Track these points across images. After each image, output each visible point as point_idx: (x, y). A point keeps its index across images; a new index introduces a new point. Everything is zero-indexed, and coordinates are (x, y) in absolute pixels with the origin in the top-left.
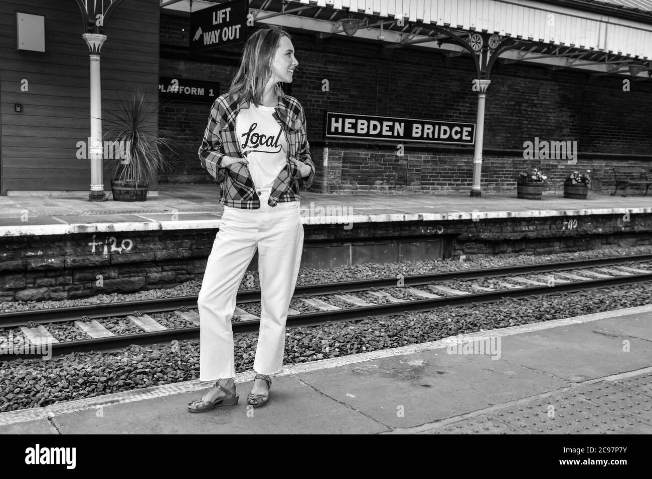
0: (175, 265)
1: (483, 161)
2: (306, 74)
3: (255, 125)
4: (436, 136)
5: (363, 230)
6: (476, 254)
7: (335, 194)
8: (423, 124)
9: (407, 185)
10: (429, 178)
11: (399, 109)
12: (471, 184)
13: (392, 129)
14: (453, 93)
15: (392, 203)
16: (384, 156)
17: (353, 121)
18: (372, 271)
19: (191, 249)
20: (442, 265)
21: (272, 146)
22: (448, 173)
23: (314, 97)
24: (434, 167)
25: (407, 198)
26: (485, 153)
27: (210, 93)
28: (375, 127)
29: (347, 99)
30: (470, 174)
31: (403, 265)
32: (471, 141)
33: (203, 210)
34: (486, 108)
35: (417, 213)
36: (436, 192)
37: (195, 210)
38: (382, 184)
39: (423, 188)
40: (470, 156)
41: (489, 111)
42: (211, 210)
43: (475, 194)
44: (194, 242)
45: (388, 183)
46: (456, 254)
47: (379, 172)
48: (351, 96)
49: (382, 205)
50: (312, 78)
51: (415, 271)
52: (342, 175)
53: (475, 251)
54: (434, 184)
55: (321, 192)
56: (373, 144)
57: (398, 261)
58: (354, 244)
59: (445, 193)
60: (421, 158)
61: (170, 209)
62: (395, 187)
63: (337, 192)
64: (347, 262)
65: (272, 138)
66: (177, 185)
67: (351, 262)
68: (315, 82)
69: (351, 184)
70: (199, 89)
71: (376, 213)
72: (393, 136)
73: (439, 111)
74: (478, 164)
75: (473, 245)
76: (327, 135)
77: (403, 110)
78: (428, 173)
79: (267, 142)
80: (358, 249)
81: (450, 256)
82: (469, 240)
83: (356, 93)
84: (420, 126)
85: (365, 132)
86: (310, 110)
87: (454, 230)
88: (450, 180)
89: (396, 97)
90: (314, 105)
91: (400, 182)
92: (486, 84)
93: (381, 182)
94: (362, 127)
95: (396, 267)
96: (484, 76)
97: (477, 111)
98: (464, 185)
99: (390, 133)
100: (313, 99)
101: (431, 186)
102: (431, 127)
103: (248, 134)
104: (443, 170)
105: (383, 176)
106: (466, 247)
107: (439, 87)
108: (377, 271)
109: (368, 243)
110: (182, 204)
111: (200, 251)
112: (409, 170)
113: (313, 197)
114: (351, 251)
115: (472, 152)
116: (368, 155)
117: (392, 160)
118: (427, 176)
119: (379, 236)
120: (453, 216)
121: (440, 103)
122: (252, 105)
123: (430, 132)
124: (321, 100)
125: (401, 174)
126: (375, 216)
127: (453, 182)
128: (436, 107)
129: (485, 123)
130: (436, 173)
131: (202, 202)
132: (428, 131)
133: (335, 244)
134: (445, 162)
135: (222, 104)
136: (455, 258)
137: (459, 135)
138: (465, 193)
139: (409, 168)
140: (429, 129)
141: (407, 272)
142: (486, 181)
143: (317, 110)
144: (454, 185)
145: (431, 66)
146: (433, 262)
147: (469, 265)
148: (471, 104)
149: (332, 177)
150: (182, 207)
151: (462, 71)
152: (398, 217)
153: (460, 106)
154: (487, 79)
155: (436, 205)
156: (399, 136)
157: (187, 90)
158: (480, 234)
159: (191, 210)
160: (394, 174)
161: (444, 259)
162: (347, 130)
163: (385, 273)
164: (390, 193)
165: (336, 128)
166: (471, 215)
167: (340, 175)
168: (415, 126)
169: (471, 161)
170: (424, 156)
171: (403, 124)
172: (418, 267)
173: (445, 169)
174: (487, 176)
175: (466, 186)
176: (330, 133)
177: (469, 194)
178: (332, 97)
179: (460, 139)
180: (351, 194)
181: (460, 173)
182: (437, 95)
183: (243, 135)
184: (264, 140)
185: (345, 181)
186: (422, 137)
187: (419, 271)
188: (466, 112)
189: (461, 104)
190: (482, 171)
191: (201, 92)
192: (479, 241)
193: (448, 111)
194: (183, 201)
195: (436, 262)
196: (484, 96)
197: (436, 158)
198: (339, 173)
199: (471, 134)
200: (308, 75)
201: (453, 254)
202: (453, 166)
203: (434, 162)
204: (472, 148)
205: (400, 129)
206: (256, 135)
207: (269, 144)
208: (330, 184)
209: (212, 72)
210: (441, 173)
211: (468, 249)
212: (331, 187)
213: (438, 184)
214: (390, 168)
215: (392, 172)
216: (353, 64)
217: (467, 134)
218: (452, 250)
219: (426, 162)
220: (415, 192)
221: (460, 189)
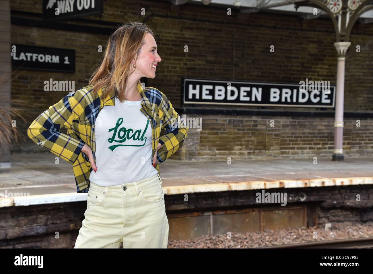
0: (28, 243)
1: (344, 124)
2: (162, 40)
3: (121, 120)
4: (295, 100)
5: (223, 199)
6: (342, 222)
7: (193, 160)
8: (281, 88)
9: (266, 150)
10: (288, 142)
11: (256, 73)
12: (333, 148)
13: (249, 94)
14: (311, 55)
15: (251, 170)
16: (242, 121)
17: (211, 87)
18: (234, 241)
19: (45, 224)
20: (306, 234)
21: (139, 140)
22: (308, 137)
23: (171, 63)
24: (293, 131)
25: (267, 164)
26: (347, 116)
27: (65, 60)
28: (233, 93)
29: (204, 65)
30: (331, 137)
31: (266, 234)
32: (331, 104)
33: (60, 182)
34: (347, 69)
35: (278, 179)
36: (296, 157)
37: (50, 183)
38: (241, 149)
39: (282, 153)
40: (330, 120)
41: (349, 72)
42: (68, 182)
43: (337, 158)
44: (50, 216)
45: (247, 148)
46: (321, 222)
47: (238, 137)
48: (208, 62)
49: (242, 171)
50: (169, 45)
51: (278, 240)
52: (201, 142)
53: (341, 218)
54: (293, 148)
55: (180, 159)
56: (231, 109)
57: (260, 230)
58: (215, 213)
59: (306, 158)
60: (279, 122)
61: (24, 182)
62: (254, 153)
63: (195, 159)
64: (208, 232)
65: (139, 132)
66: (32, 154)
67: (212, 232)
68: (172, 49)
69: (209, 150)
70: (54, 57)
71: (236, 180)
72: (250, 102)
73: (296, 74)
74: (340, 128)
75: (338, 212)
76: (185, 102)
77: (260, 74)
78: (288, 137)
79: (134, 135)
80: (220, 218)
81: (314, 224)
82: (334, 207)
83: (213, 59)
84: (278, 91)
85: (222, 98)
86: (167, 76)
87: (316, 197)
88: (310, 144)
89: (253, 61)
90: (171, 71)
91: (259, 147)
92: (345, 46)
93: (239, 147)
94: (220, 93)
95: (259, 236)
96: (343, 38)
97: (336, 73)
98: (325, 148)
99: (248, 99)
100: (170, 66)
101: (291, 151)
102: (289, 91)
103: (116, 129)
104: (303, 133)
105: (241, 141)
106: (331, 215)
107: (296, 50)
108: (240, 241)
109: (229, 212)
110: (37, 176)
111: (56, 226)
112: (268, 134)
113: (172, 164)
114: (211, 221)
115: (332, 115)
116: (226, 121)
117: (250, 125)
118: (286, 141)
119: (240, 204)
120: (316, 183)
121: (297, 66)
122: (117, 100)
123: (288, 96)
124: (178, 66)
125: (260, 139)
126: (236, 184)
127: (313, 146)
128: (294, 70)
129: (345, 84)
130: (295, 137)
131: (58, 173)
132: (286, 95)
133: (195, 214)
134: (305, 126)
135: (86, 97)
136: (320, 226)
137: (318, 99)
138: (326, 156)
139: (267, 133)
140: (287, 93)
141: (271, 242)
142: (348, 144)
143: (174, 76)
144: (314, 148)
145: (288, 29)
146: (296, 231)
147: (335, 234)
148: (330, 65)
149: (191, 144)
150: (37, 179)
151: (320, 33)
152: (258, 184)
153: (318, 68)
154: (346, 41)
155: (297, 171)
156: (256, 101)
157: (41, 58)
158: (346, 201)
159: (46, 183)
160: (253, 139)
161: (308, 227)
162: (204, 97)
163: (247, 243)
164: (249, 158)
165: (194, 95)
166: (334, 181)
167: (199, 142)
168: (273, 90)
169: (331, 124)
170: (283, 121)
171: (260, 89)
172: (282, 236)
173: (305, 133)
174: (349, 139)
175: (327, 150)
176: (187, 99)
177: (331, 158)
178: (188, 63)
179: (320, 103)
180: (210, 160)
181: (320, 137)
182: (295, 58)
183: (110, 130)
184: (131, 134)
185: (203, 148)
186: (280, 102)
187: (283, 241)
188: (325, 73)
189: (319, 66)
190: (344, 134)
191: (56, 59)
192: (344, 208)
193: (306, 73)
194: (38, 173)
195: (300, 230)
196: (343, 59)
197: (295, 122)
198: (197, 140)
199: (330, 97)
200: (164, 42)
201: (317, 222)
202: (313, 130)
203: (293, 126)
204: (332, 111)
205: (257, 94)
206: (123, 129)
207: (136, 137)
208: (188, 151)
209: (67, 40)
210: (301, 137)
211: (334, 216)
212: (190, 154)
213: (298, 148)
214: (248, 133)
215: (250, 137)
216: (209, 30)
217: (327, 97)
218: (317, 218)
219: (284, 126)
220: (275, 156)
221: (321, 153)
